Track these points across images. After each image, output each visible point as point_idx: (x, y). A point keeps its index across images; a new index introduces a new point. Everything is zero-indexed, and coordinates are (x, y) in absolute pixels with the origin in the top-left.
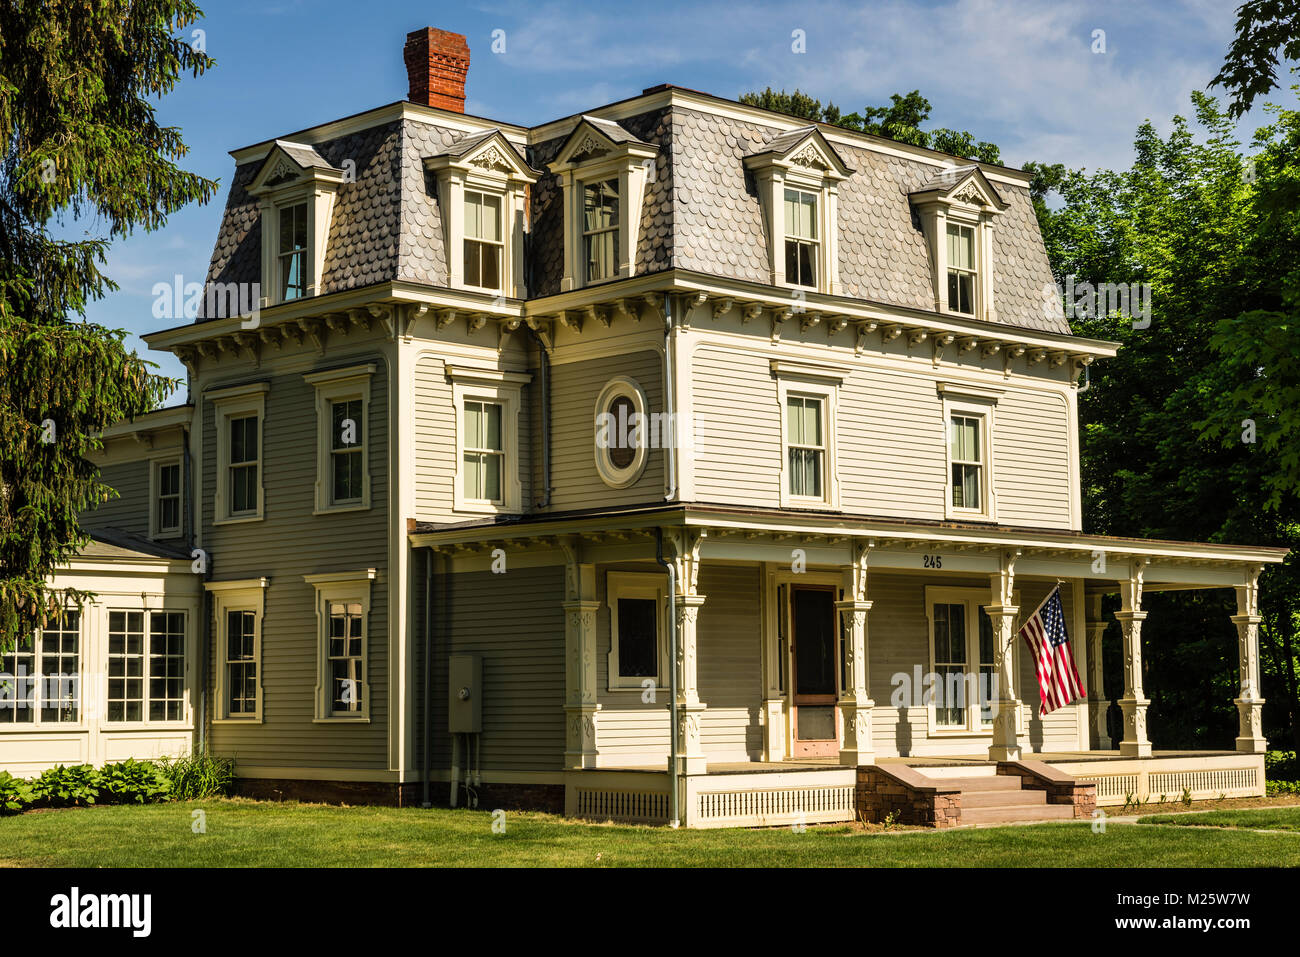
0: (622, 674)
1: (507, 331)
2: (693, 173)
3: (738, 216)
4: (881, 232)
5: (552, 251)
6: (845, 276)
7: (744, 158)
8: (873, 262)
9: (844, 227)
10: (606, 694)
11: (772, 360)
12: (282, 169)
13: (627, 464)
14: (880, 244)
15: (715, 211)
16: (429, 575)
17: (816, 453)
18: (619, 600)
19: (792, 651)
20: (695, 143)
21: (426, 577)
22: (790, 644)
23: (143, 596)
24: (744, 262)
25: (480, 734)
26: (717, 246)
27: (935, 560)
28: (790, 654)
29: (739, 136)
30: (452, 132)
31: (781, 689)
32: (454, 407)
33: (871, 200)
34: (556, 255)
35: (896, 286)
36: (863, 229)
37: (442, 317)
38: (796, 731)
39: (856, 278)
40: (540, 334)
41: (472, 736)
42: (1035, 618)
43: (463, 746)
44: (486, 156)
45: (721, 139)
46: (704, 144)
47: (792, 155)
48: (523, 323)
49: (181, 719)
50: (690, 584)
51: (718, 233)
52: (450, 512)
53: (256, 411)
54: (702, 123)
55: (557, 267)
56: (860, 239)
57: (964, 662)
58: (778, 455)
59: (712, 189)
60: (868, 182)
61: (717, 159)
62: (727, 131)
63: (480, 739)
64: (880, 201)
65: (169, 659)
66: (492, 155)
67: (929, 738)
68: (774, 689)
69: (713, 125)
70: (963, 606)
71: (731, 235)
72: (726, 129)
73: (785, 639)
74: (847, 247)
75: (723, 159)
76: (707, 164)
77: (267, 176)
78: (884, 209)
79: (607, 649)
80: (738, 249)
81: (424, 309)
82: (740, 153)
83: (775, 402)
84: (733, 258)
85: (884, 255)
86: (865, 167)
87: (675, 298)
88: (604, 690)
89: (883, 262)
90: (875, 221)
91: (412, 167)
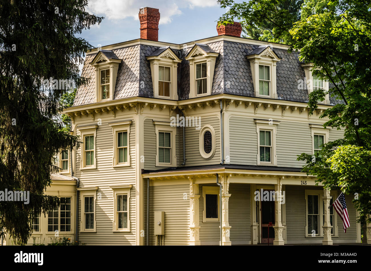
0: (207, 217)
1: (172, 110)
2: (230, 61)
3: (244, 74)
4: (291, 76)
5: (186, 84)
6: (279, 91)
7: (246, 56)
8: (288, 86)
9: (279, 75)
10: (202, 223)
11: (255, 119)
12: (102, 58)
13: (209, 152)
14: (291, 81)
15: (237, 73)
16: (148, 187)
17: (269, 148)
18: (206, 195)
19: (261, 210)
20: (230, 52)
21: (147, 187)
22: (260, 208)
23: (58, 192)
24: (246, 89)
25: (164, 235)
26: (237, 84)
27: (304, 182)
28: (260, 211)
29: (245, 48)
30: (155, 47)
31: (257, 222)
32: (156, 134)
33: (288, 66)
34: (187, 86)
35: (296, 94)
36: (285, 76)
37: (152, 106)
38: (262, 235)
39: (282, 92)
40: (183, 111)
41: (162, 236)
42: (337, 201)
43: (159, 239)
44: (166, 55)
45: (239, 50)
46: (233, 52)
47: (262, 54)
48: (177, 107)
49: (70, 231)
50: (226, 191)
51: (238, 80)
52: (154, 167)
53: (93, 134)
54: (233, 45)
55: (188, 89)
56: (284, 79)
57: (318, 214)
58: (256, 149)
59: (236, 66)
60: (287, 60)
61: (238, 56)
62: (241, 47)
63: (164, 237)
64: (291, 66)
65: (66, 212)
66: (167, 55)
67: (305, 238)
68: (254, 222)
69: (236, 46)
70: (318, 196)
71: (242, 81)
72: (240, 46)
73: (259, 206)
74: (280, 82)
75: (239, 56)
76: (234, 58)
77: (97, 60)
78: (292, 69)
79: (203, 210)
80: (244, 85)
81: (146, 104)
82: (244, 54)
83: (255, 132)
84: (242, 88)
85: (292, 84)
86: (286, 56)
87: (224, 101)
88: (201, 222)
89: (292, 86)
90: (289, 73)
91: (143, 59)
